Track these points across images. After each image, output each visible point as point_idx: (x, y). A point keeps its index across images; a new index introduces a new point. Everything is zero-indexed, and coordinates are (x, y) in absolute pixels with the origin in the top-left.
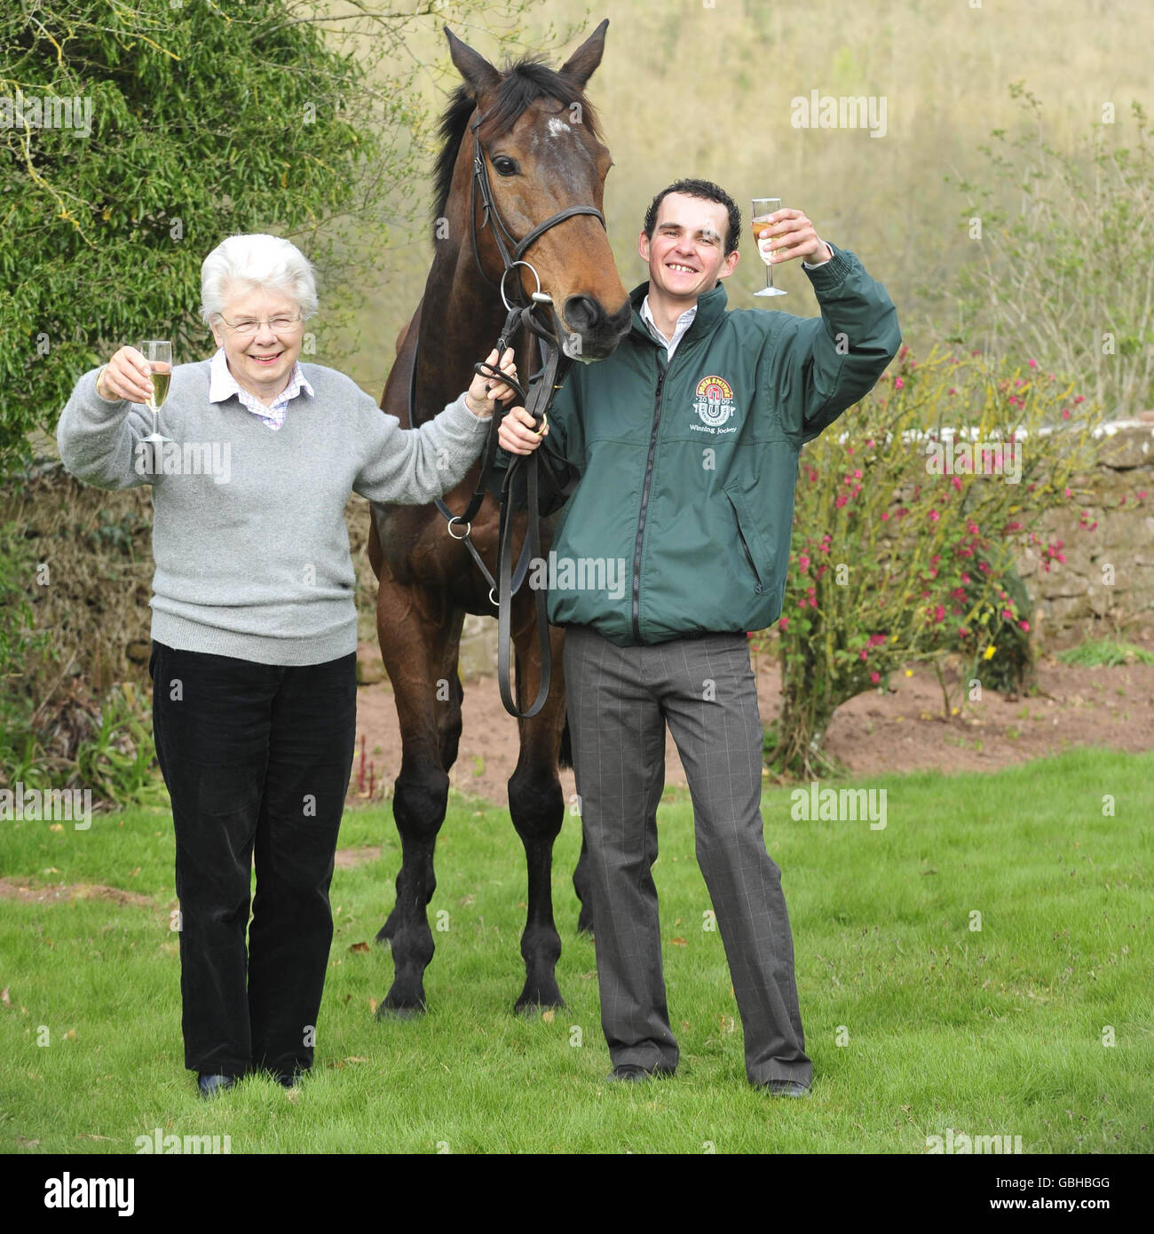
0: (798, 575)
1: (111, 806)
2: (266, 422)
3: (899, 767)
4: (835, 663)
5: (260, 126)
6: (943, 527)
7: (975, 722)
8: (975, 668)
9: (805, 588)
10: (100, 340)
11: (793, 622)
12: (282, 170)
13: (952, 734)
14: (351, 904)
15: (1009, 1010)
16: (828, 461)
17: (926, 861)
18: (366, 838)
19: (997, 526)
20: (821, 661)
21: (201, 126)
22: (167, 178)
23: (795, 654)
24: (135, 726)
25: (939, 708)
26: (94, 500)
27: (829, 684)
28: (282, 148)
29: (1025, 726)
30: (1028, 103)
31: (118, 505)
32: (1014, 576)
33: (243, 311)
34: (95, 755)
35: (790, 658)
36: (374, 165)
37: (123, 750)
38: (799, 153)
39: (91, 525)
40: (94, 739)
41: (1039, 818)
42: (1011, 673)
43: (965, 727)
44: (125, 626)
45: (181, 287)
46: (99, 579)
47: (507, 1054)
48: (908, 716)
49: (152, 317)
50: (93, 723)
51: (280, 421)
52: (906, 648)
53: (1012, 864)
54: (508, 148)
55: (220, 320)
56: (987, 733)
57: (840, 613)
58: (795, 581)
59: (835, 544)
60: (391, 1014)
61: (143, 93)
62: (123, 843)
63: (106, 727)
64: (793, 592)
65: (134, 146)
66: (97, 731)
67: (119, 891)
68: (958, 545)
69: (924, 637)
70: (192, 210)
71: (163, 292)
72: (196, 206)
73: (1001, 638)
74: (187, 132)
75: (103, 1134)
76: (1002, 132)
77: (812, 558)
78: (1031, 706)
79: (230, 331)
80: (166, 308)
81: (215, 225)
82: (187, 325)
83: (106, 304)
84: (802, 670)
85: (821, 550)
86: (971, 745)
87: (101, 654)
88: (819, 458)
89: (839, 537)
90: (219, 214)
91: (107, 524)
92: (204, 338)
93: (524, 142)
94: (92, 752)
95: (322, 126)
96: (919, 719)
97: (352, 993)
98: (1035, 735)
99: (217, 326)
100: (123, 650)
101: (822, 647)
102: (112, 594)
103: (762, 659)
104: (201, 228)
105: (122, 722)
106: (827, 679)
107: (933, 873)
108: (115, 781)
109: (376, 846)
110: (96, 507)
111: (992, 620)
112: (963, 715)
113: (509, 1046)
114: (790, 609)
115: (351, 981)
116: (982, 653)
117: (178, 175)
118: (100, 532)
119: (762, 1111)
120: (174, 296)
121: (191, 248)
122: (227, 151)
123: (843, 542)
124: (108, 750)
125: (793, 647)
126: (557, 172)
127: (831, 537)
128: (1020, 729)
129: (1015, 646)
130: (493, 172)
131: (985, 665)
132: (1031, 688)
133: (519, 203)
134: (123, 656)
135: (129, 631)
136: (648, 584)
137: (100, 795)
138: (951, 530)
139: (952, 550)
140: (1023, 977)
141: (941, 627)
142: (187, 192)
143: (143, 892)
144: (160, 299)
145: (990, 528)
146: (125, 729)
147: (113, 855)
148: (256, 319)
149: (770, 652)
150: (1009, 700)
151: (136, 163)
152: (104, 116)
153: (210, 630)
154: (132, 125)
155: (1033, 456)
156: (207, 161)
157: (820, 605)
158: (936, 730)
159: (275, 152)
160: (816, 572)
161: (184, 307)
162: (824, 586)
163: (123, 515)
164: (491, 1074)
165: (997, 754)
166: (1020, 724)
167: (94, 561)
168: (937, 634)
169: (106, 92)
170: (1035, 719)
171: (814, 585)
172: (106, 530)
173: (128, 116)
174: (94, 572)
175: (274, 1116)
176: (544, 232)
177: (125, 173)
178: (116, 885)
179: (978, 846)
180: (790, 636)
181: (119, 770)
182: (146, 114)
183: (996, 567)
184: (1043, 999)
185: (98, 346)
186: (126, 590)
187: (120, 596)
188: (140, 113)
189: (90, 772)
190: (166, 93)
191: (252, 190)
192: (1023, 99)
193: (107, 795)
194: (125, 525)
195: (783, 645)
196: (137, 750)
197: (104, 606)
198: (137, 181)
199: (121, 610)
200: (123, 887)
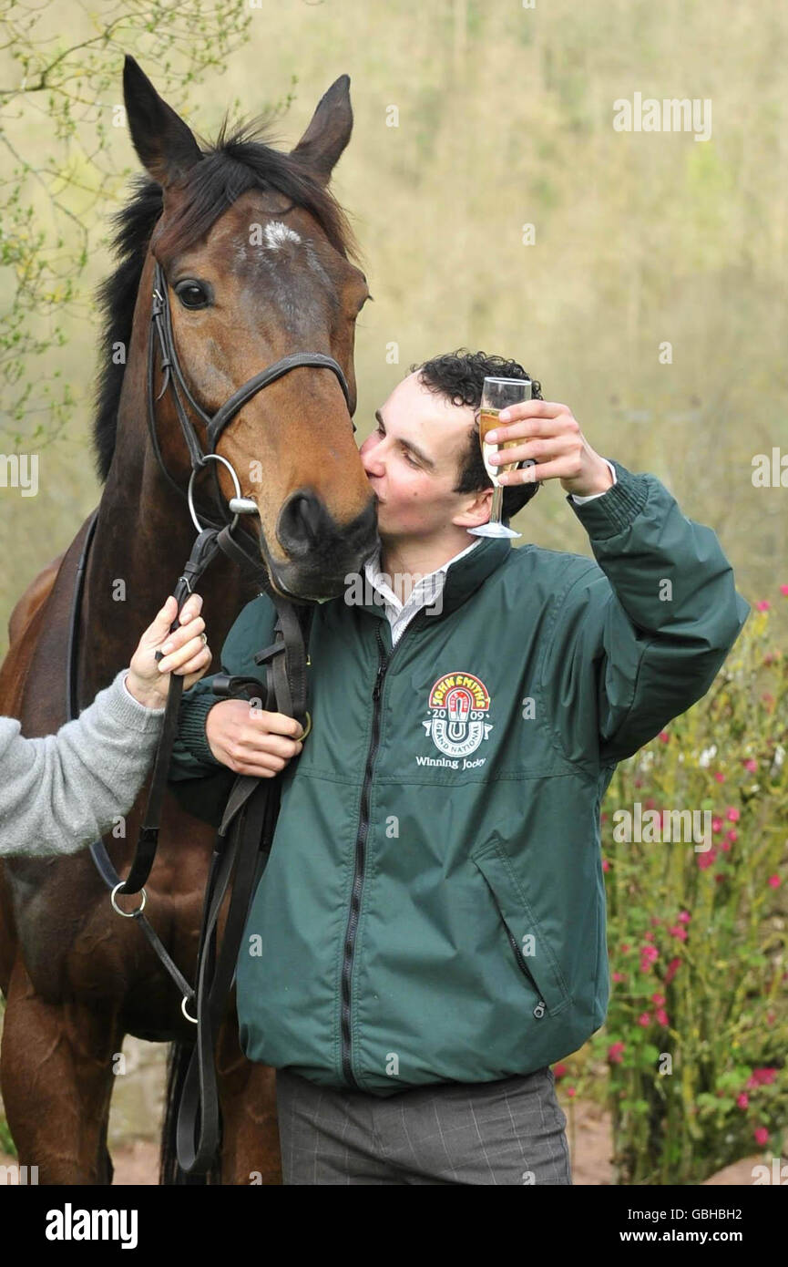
0: (637, 975)
4: (698, 1114)
9: (649, 995)
11: (629, 1050)
16: (683, 793)
20: (676, 1110)
23: (634, 1099)
27: (688, 1148)
35: (625, 1107)
38: (633, 307)
54: (198, 266)
57: (704, 1036)
58: (632, 983)
59: (695, 926)
64: (630, 1002)
77: (659, 948)
84: (645, 1126)
85: (673, 935)
88: (669, 789)
89: (702, 914)
93: (224, 254)
101: (677, 1089)
103: (582, 1109)
106: (685, 1139)
114: (625, 1028)
123: (709, 922)
125: (631, 1088)
126: (273, 301)
127: (689, 914)
130: (176, 304)
133: (213, 351)
136: (363, 1014)
149: (594, 1098)
157: (672, 1021)
160: (664, 969)
162: (679, 991)
171: (662, 990)
176: (249, 398)
180: (624, 1073)
195: (615, 1086)
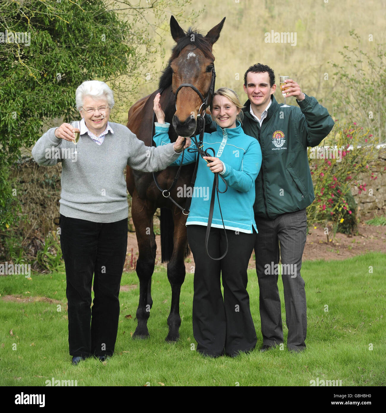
1: (48, 272)
2: (97, 142)
3: (311, 259)
5: (96, 45)
6: (325, 178)
7: (337, 244)
8: (337, 226)
10: (44, 117)
12: (104, 60)
13: (329, 248)
14: (127, 303)
15: (342, 336)
17: (318, 288)
18: (132, 282)
19: (343, 178)
21: (76, 45)
22: (65, 63)
24: (56, 245)
25: (325, 239)
26: (43, 170)
28: (104, 53)
29: (354, 245)
30: (356, 37)
31: (51, 172)
32: (350, 195)
33: (89, 105)
34: (43, 255)
36: (134, 58)
37: (52, 253)
39: (42, 179)
40: (43, 250)
41: (356, 275)
42: (349, 228)
43: (334, 245)
44: (53, 213)
45: (70, 99)
46: (44, 197)
47: (176, 350)
48: (315, 242)
49: (60, 109)
50: (42, 244)
51: (102, 142)
52: (313, 219)
53: (346, 289)
55: (82, 109)
56: (341, 248)
60: (138, 337)
61: (58, 35)
62: (51, 283)
63: (46, 246)
65: (54, 52)
66: (43, 247)
67: (50, 299)
68: (330, 184)
69: (319, 215)
70: (74, 74)
71: (64, 101)
72: (75, 72)
73: (346, 216)
74: (72, 48)
75: (42, 375)
76: (347, 47)
78: (356, 239)
79: (85, 112)
80: (65, 105)
81: (81, 78)
82: (72, 111)
83: (45, 105)
86: (336, 251)
87: (45, 222)
90: (83, 75)
91: (47, 179)
92: (78, 116)
94: (42, 254)
95: (117, 45)
96: (318, 243)
97: (126, 331)
98: (357, 248)
99: (81, 111)
100: (53, 220)
102: (49, 202)
104: (77, 79)
105: (51, 244)
107: (320, 292)
108: (50, 264)
109: (136, 284)
110: (43, 173)
111: (343, 210)
112: (333, 242)
113: (176, 347)
115: (125, 327)
116: (339, 221)
117: (69, 62)
118: (45, 181)
119: (259, 367)
120: (68, 102)
121: (73, 86)
122: (85, 54)
124: (47, 253)
128: (352, 246)
129: (351, 218)
131: (341, 225)
132: (356, 233)
134: (53, 223)
135: (54, 214)
137: (45, 268)
138: (328, 180)
139: (328, 186)
140: (348, 325)
141: (325, 211)
142: (72, 67)
143: (58, 299)
144: (63, 103)
145: (341, 179)
146: (53, 246)
147: (48, 287)
148: (94, 108)
150: (349, 237)
151: (55, 58)
152: (44, 42)
153: (78, 211)
154: (53, 45)
155: (355, 155)
156: (79, 57)
158: (324, 246)
159: (101, 54)
161: (71, 105)
163: (52, 175)
164: (170, 357)
165: (344, 254)
166: (352, 244)
167: (43, 191)
168: (324, 214)
169: (45, 34)
170: (357, 243)
172: (47, 181)
173: (52, 42)
174: (43, 194)
175: (98, 370)
177: (51, 61)
178: (49, 297)
179: (335, 284)
181: (51, 260)
182: (58, 42)
183: (343, 192)
184: (354, 332)
185: (43, 119)
186: (53, 201)
187: (52, 202)
188: (56, 41)
189: (41, 260)
190: (65, 34)
191: (93, 66)
192: (354, 35)
193: (47, 268)
194: (53, 179)
196: (56, 253)
197: (46, 206)
198: (55, 64)
199: (52, 207)
200: (51, 298)
